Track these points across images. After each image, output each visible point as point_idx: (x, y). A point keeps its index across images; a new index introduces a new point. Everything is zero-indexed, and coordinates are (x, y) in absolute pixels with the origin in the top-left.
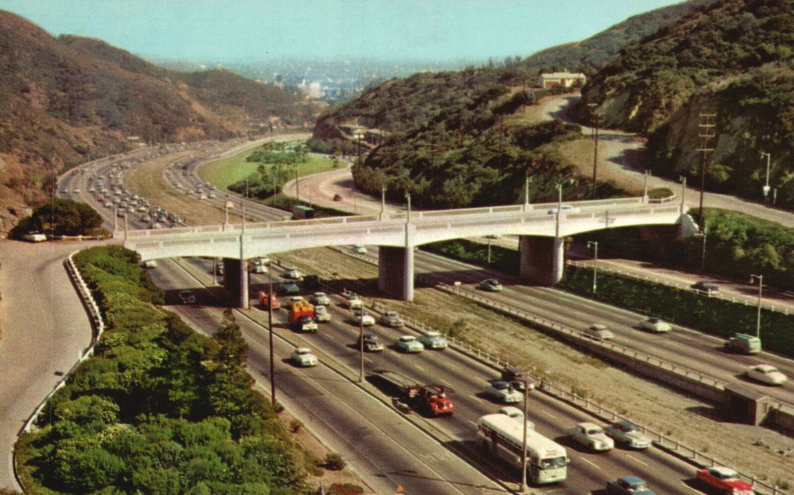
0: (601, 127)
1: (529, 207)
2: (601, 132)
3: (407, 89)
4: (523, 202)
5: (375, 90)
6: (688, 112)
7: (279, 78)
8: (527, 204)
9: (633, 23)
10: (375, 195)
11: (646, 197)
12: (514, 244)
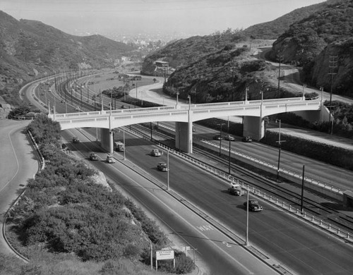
0: (282, 62)
1: (247, 102)
2: (282, 65)
3: (187, 44)
4: (244, 100)
5: (172, 45)
6: (324, 55)
7: (126, 39)
8: (246, 101)
9: (296, 12)
10: (173, 97)
11: (304, 98)
12: (240, 121)
